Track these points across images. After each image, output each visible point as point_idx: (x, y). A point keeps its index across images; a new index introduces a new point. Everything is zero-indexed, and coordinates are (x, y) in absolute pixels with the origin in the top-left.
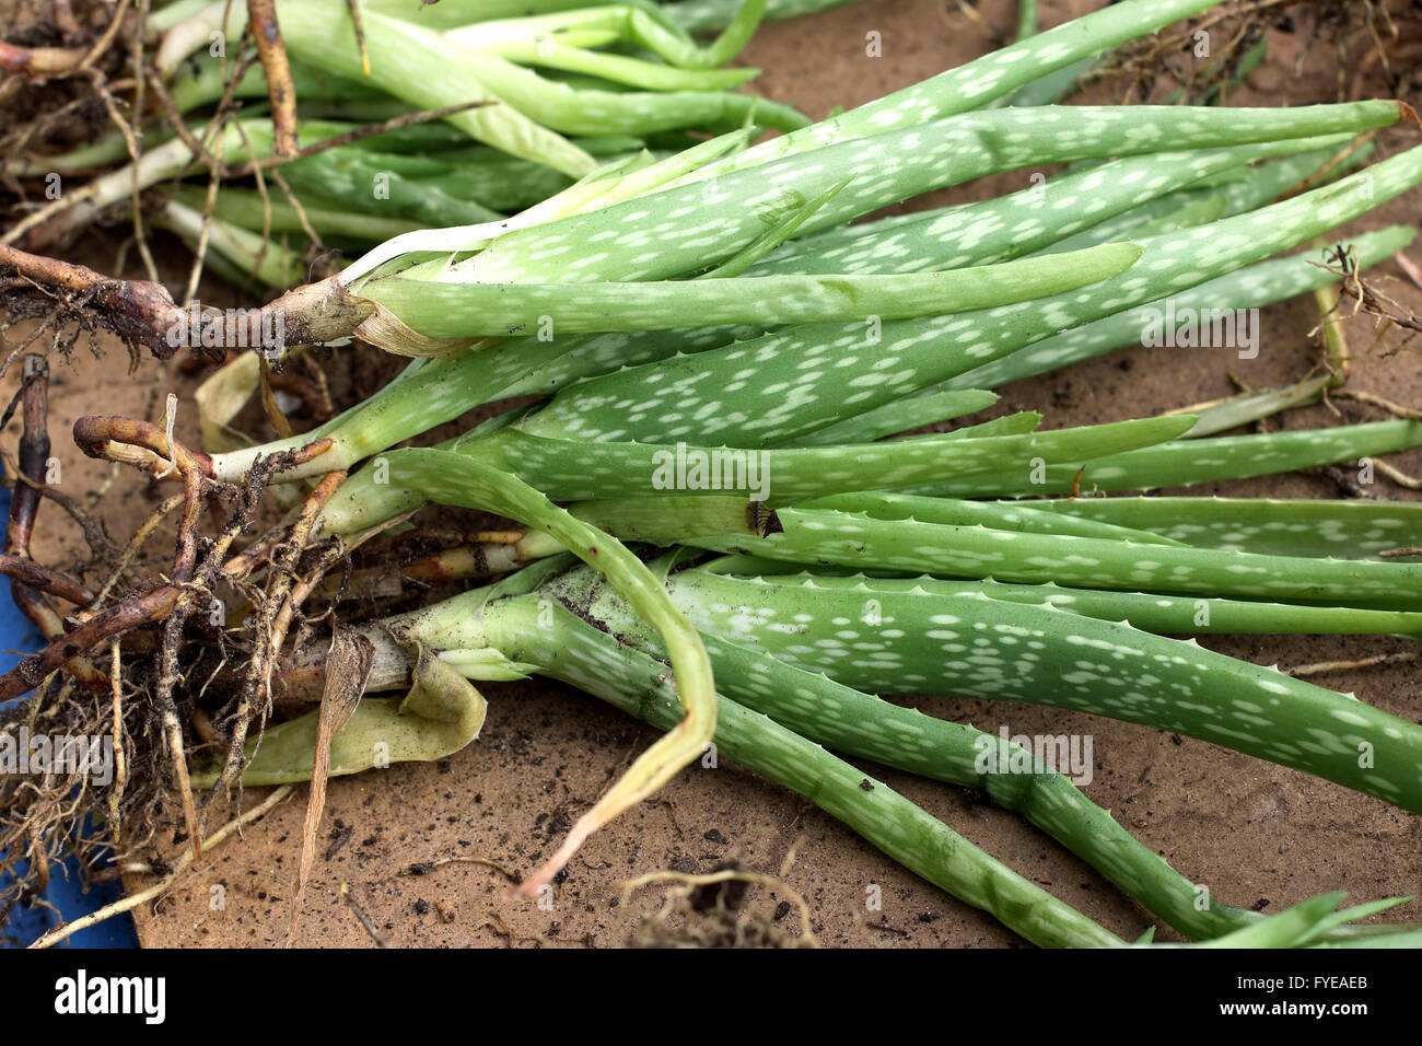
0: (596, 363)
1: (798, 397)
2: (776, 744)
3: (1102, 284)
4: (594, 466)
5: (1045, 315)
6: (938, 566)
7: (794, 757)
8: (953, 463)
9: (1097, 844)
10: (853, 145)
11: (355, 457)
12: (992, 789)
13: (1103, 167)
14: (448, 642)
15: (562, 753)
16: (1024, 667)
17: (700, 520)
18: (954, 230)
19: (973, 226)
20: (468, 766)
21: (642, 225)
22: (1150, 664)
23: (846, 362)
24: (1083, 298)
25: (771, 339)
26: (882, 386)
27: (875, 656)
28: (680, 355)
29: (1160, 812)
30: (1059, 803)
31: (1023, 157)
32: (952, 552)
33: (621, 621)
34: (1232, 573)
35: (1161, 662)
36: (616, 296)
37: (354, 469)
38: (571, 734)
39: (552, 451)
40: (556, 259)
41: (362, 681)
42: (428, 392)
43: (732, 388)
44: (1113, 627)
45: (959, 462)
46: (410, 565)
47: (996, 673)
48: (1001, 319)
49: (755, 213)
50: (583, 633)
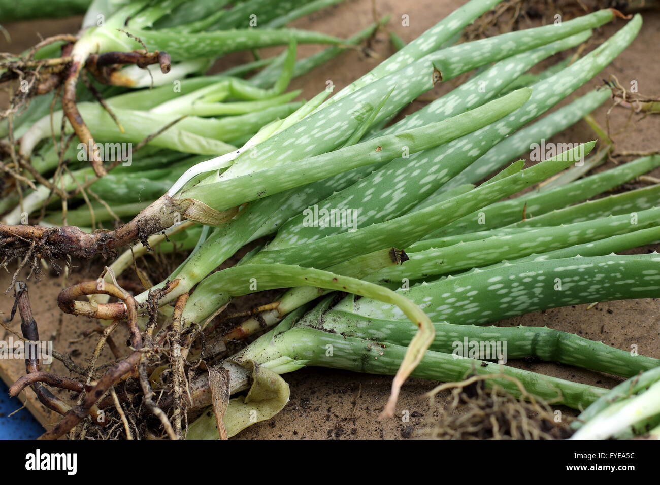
0: (293, 210)
1: (398, 196)
2: (434, 360)
3: (518, 110)
4: (311, 254)
5: (498, 130)
6: (479, 262)
7: (445, 363)
8: (488, 196)
9: (600, 357)
10: (386, 78)
11: (191, 285)
12: (540, 353)
13: (494, 66)
14: (262, 360)
15: (327, 402)
16: (537, 291)
17: (367, 267)
18: (440, 107)
19: (448, 103)
20: (284, 421)
21: (305, 132)
22: (598, 269)
23: (416, 173)
24: (512, 118)
25: (376, 174)
26: (435, 180)
27: (466, 307)
28: (335, 193)
29: (617, 343)
30: (576, 346)
31: (459, 68)
32: (485, 252)
33: (341, 327)
34: (613, 227)
35: (603, 266)
36: (306, 164)
37: (191, 292)
38: (327, 393)
39: (288, 254)
40: (270, 158)
41: (228, 388)
42: (219, 243)
43: (366, 200)
44: (574, 259)
45: (490, 195)
46: (227, 334)
47: (524, 298)
48: (479, 136)
49: (353, 117)
50: (325, 337)
